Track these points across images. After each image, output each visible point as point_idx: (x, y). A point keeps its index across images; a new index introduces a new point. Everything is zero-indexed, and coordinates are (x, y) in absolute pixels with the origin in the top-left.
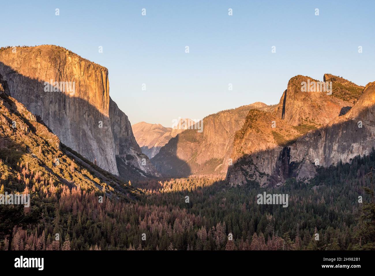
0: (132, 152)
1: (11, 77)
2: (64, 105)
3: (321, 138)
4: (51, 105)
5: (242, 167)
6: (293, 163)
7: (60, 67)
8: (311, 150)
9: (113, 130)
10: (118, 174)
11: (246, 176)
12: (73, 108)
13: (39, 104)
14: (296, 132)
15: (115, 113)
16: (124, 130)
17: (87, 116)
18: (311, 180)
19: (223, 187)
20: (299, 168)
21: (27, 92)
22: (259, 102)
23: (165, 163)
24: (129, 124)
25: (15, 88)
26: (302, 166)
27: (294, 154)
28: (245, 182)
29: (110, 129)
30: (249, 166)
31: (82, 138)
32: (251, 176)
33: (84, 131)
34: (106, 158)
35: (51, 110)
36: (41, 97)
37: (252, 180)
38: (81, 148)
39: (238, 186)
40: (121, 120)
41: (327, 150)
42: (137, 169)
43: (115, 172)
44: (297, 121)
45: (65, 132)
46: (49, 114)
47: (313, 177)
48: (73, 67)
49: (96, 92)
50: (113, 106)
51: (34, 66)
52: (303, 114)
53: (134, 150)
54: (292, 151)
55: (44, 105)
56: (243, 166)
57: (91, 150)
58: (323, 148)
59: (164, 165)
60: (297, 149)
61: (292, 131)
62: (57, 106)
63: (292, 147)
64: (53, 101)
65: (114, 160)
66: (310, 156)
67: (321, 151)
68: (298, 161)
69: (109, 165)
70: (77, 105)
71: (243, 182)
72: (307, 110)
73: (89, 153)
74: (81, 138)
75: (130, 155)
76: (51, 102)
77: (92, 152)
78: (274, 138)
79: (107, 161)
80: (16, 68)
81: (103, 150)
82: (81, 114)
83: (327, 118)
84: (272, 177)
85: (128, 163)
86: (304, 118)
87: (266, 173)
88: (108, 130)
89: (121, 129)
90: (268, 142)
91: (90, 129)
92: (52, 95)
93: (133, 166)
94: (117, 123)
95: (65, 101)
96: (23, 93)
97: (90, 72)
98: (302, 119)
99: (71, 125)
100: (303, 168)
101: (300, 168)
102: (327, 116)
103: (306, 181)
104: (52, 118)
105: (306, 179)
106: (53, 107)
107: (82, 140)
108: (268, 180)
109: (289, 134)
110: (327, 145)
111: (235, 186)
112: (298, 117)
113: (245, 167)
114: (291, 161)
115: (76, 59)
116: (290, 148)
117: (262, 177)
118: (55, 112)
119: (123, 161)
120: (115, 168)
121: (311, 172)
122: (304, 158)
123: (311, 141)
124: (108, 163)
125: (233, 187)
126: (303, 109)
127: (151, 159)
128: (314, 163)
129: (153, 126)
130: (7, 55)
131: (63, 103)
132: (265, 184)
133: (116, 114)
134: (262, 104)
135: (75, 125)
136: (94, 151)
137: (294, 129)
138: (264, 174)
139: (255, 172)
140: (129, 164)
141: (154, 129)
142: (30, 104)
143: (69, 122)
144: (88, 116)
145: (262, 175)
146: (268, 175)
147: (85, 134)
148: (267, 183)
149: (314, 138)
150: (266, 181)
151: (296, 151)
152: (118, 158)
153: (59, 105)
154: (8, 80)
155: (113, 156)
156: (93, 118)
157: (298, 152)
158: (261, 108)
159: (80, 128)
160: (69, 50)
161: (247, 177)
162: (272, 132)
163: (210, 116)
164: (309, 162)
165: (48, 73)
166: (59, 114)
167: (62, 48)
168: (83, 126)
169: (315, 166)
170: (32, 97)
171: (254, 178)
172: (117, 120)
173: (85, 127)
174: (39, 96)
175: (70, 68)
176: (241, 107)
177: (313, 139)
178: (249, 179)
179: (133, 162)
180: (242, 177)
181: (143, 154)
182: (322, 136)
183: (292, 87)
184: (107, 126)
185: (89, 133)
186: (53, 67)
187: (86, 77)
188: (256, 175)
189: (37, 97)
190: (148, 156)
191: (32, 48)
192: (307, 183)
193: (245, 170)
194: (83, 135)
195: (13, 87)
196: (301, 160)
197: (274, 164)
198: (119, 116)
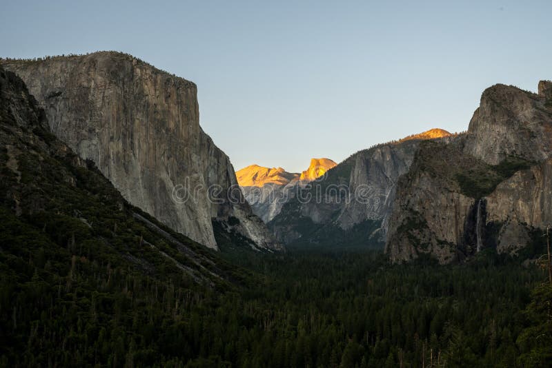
0: (237, 213)
1: (52, 103)
2: (132, 143)
3: (535, 183)
4: (112, 143)
5: (411, 232)
6: (492, 224)
7: (123, 84)
8: (520, 202)
9: (207, 179)
10: (216, 248)
11: (416, 247)
12: (144, 147)
13: (94, 142)
14: (495, 174)
15: (210, 152)
16: (223, 178)
17: (166, 159)
18: (520, 250)
19: (381, 264)
20: (501, 231)
21: (76, 124)
22: (437, 129)
23: (289, 228)
24: (231, 169)
25: (58, 119)
26: (505, 228)
27: (493, 209)
28: (415, 256)
29: (202, 177)
30: (422, 231)
31: (160, 193)
32: (425, 246)
33: (162, 182)
34: (197, 224)
35: (112, 151)
36: (97, 131)
37: (426, 252)
38: (159, 208)
39: (404, 262)
40: (218, 162)
41: (546, 202)
42: (245, 238)
43: (211, 243)
44: (497, 157)
45: (135, 184)
46: (109, 157)
47: (524, 245)
48: (144, 84)
49: (179, 121)
50: (206, 142)
51: (85, 84)
52: (506, 145)
53: (240, 209)
54: (490, 205)
55: (101, 144)
56: (412, 230)
57: (174, 211)
58: (539, 200)
59: (289, 232)
60: (497, 203)
61: (489, 174)
62: (121, 145)
63: (489, 199)
64: (115, 137)
65: (209, 225)
66: (519, 212)
67: (537, 205)
68: (500, 221)
69: (202, 234)
70: (151, 141)
71: (411, 256)
72: (512, 140)
73: (170, 216)
74: (158, 192)
75: (234, 218)
76: (112, 139)
77: (175, 213)
78: (460, 185)
79: (199, 228)
80: (59, 88)
81: (192, 211)
82: (158, 155)
83: (545, 151)
84: (458, 247)
85: (231, 230)
86: (508, 152)
87: (449, 240)
88: (198, 178)
89: (219, 177)
90: (451, 192)
91: (172, 179)
92: (113, 126)
93: (239, 235)
94: (213, 167)
95: (132, 135)
96: (69, 126)
97: (169, 91)
98: (505, 154)
99: (143, 172)
100: (508, 232)
101: (503, 232)
102: (545, 148)
103: (513, 252)
104: (114, 163)
105: (512, 249)
106: (115, 146)
107: (160, 195)
108: (451, 252)
109: (485, 178)
110: (546, 194)
111: (400, 263)
112: (498, 150)
113: (415, 232)
114: (488, 220)
115: (148, 72)
116: (486, 201)
117: (442, 247)
118: (118, 152)
119: (224, 226)
120: (212, 237)
121: (520, 237)
122: (508, 216)
123: (520, 189)
124: (200, 231)
125: (395, 264)
126: (505, 138)
127: (268, 224)
128: (526, 224)
129: (271, 172)
130: (46, 70)
131: (130, 139)
132: (446, 258)
133: (211, 155)
134: (443, 131)
135: (149, 173)
136: (178, 213)
137: (492, 170)
138: (445, 242)
139: (430, 240)
140: (233, 231)
141: (272, 176)
142: (80, 142)
143: (139, 169)
144: (168, 158)
145: (442, 243)
146: (451, 244)
147: (163, 187)
148: (450, 257)
149: (525, 184)
150: (449, 254)
151: (496, 205)
152: (217, 222)
153: (124, 143)
154: (48, 108)
155: (208, 220)
156: (175, 162)
157: (500, 206)
158: (439, 138)
159: (156, 177)
160: (137, 57)
161: (418, 249)
162: (457, 175)
163: (359, 152)
164: (517, 222)
165: (106, 95)
166: (124, 156)
167: (127, 55)
168: (160, 174)
169: (527, 229)
170: (84, 132)
171: (429, 249)
172: (212, 164)
173: (164, 176)
174: (94, 130)
175: (139, 85)
176: (408, 137)
177: (522, 184)
178: (421, 251)
179: (239, 228)
180: (411, 248)
181: (254, 216)
182: (537, 180)
183: (487, 103)
184: (196, 173)
185: (170, 184)
186: (113, 85)
187: (164, 99)
188: (432, 245)
189: (91, 131)
190: (263, 218)
191: (83, 57)
192: (514, 255)
193: (415, 238)
194: (161, 187)
195: (55, 117)
196: (504, 219)
197: (461, 226)
198: (215, 156)
